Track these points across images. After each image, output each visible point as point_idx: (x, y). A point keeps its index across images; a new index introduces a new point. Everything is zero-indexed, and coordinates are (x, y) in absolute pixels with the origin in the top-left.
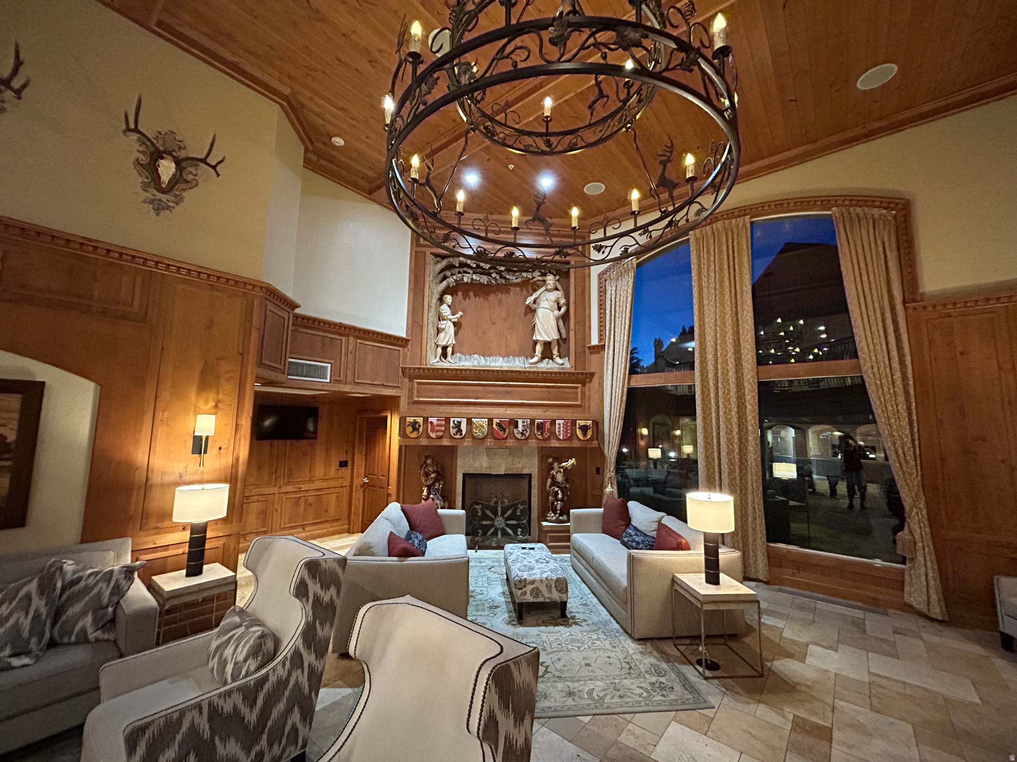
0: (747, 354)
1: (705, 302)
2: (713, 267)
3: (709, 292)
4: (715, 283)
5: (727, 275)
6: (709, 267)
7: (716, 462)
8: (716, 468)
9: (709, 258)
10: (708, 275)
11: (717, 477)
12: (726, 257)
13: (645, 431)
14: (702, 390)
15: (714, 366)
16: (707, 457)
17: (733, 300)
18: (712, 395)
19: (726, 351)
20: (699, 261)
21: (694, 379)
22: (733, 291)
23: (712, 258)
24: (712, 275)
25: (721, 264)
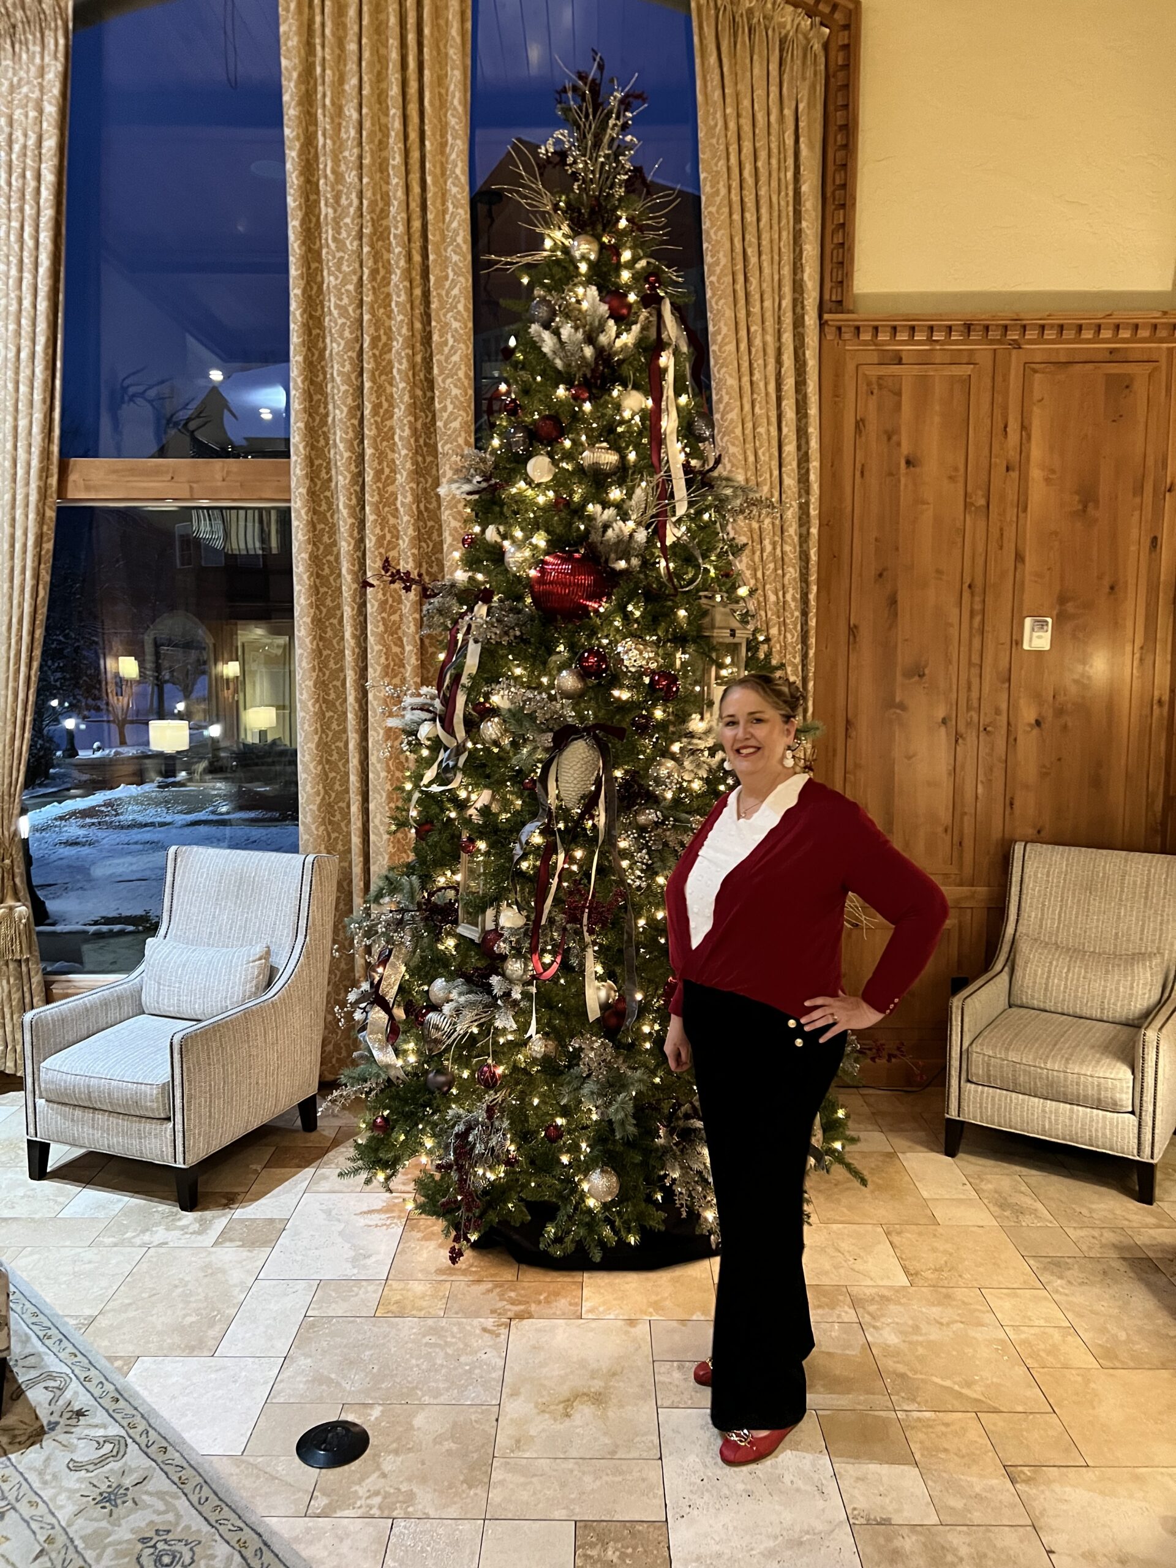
0: (452, 418)
1: (326, 211)
2: (354, 81)
3: (339, 177)
4: (360, 144)
5: (397, 124)
6: (341, 80)
7: (354, 762)
8: (354, 779)
9: (341, 43)
10: (339, 110)
11: (355, 809)
12: (394, 55)
13: (128, 667)
14: (312, 525)
15: (351, 448)
16: (324, 747)
17: (417, 224)
18: (345, 546)
19: (390, 398)
20: (309, 47)
21: (288, 489)
22: (416, 189)
23: (352, 47)
24: (351, 112)
25: (380, 77)
